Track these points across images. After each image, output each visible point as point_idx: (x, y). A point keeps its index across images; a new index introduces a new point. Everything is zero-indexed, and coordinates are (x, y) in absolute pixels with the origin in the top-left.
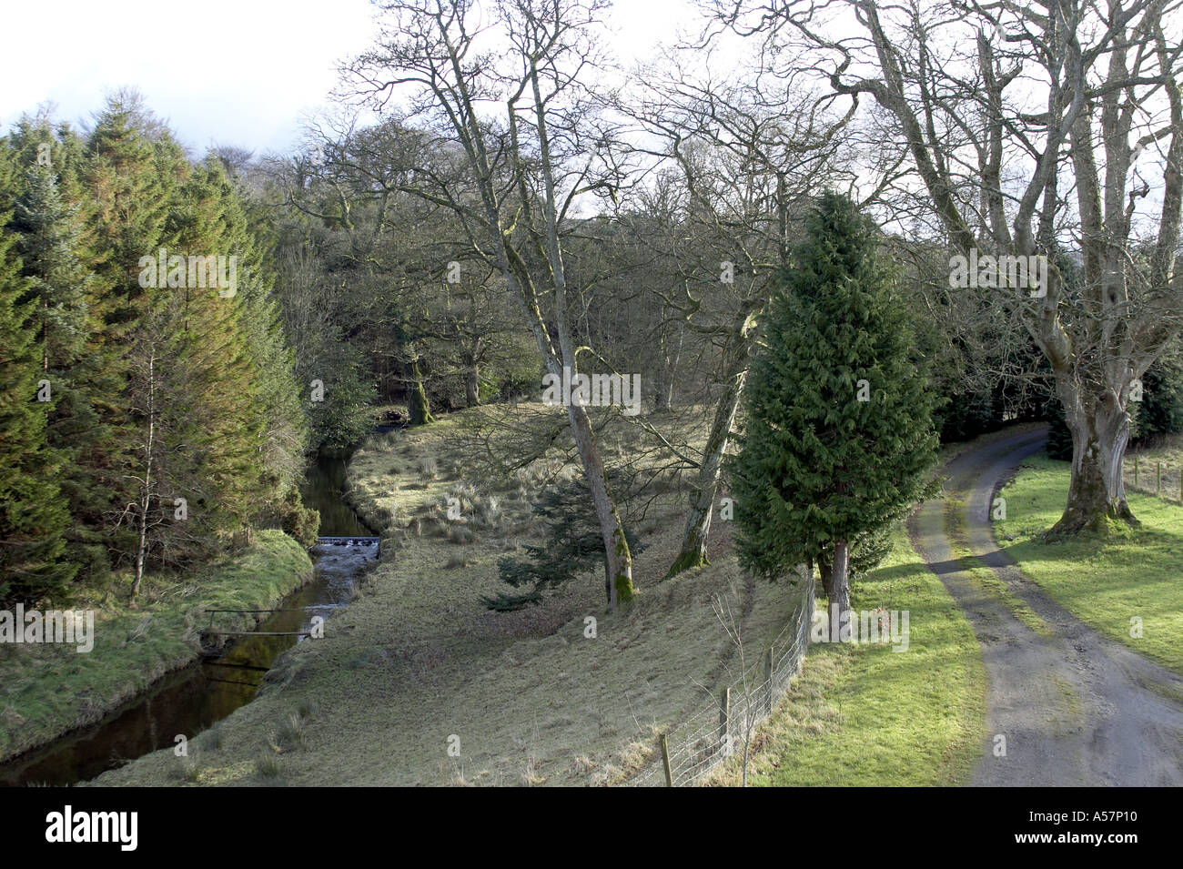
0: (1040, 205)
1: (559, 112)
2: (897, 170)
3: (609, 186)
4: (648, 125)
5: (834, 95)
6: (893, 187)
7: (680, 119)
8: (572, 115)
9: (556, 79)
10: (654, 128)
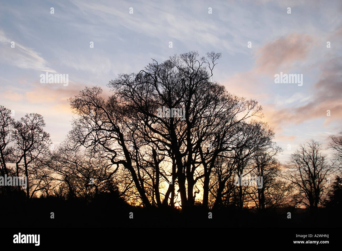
0: (170, 196)
1: (32, 167)
2: (130, 186)
3: (46, 189)
4: (58, 172)
5: (112, 164)
6: (129, 191)
7: (67, 170)
8: (36, 168)
9: (31, 157)
10: (59, 173)
